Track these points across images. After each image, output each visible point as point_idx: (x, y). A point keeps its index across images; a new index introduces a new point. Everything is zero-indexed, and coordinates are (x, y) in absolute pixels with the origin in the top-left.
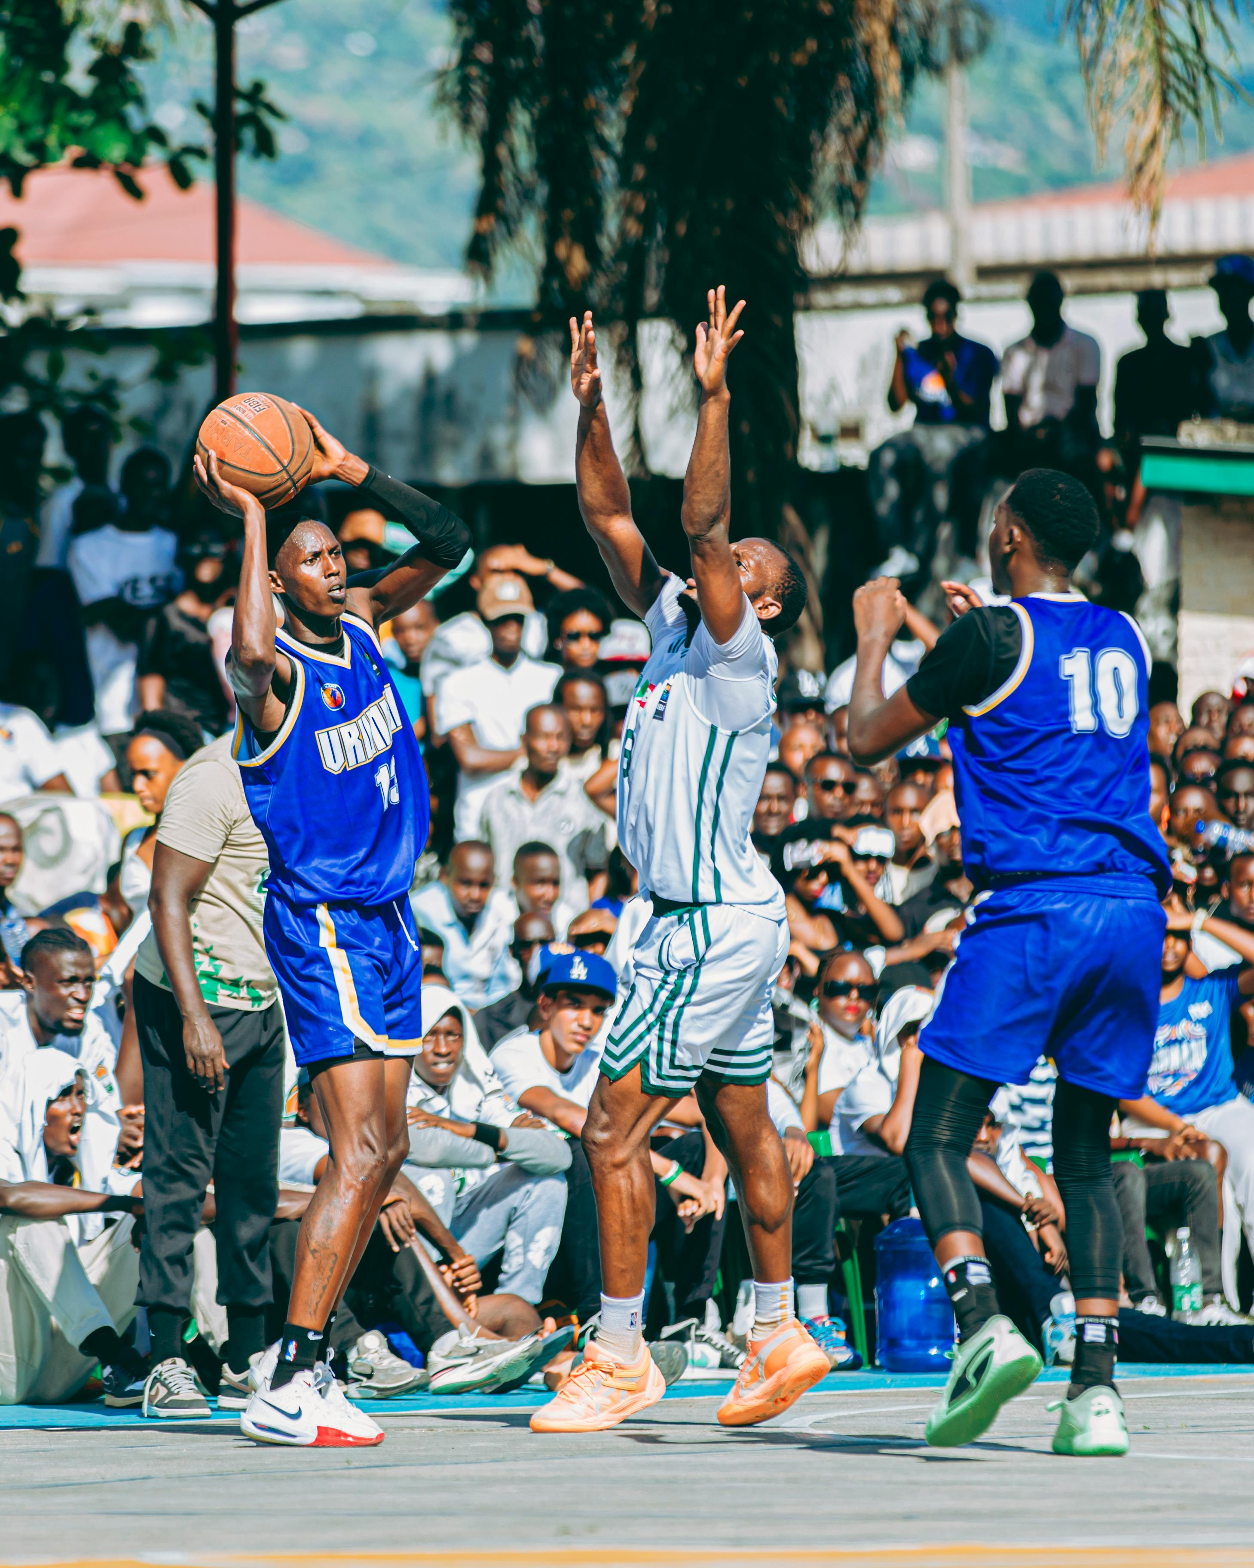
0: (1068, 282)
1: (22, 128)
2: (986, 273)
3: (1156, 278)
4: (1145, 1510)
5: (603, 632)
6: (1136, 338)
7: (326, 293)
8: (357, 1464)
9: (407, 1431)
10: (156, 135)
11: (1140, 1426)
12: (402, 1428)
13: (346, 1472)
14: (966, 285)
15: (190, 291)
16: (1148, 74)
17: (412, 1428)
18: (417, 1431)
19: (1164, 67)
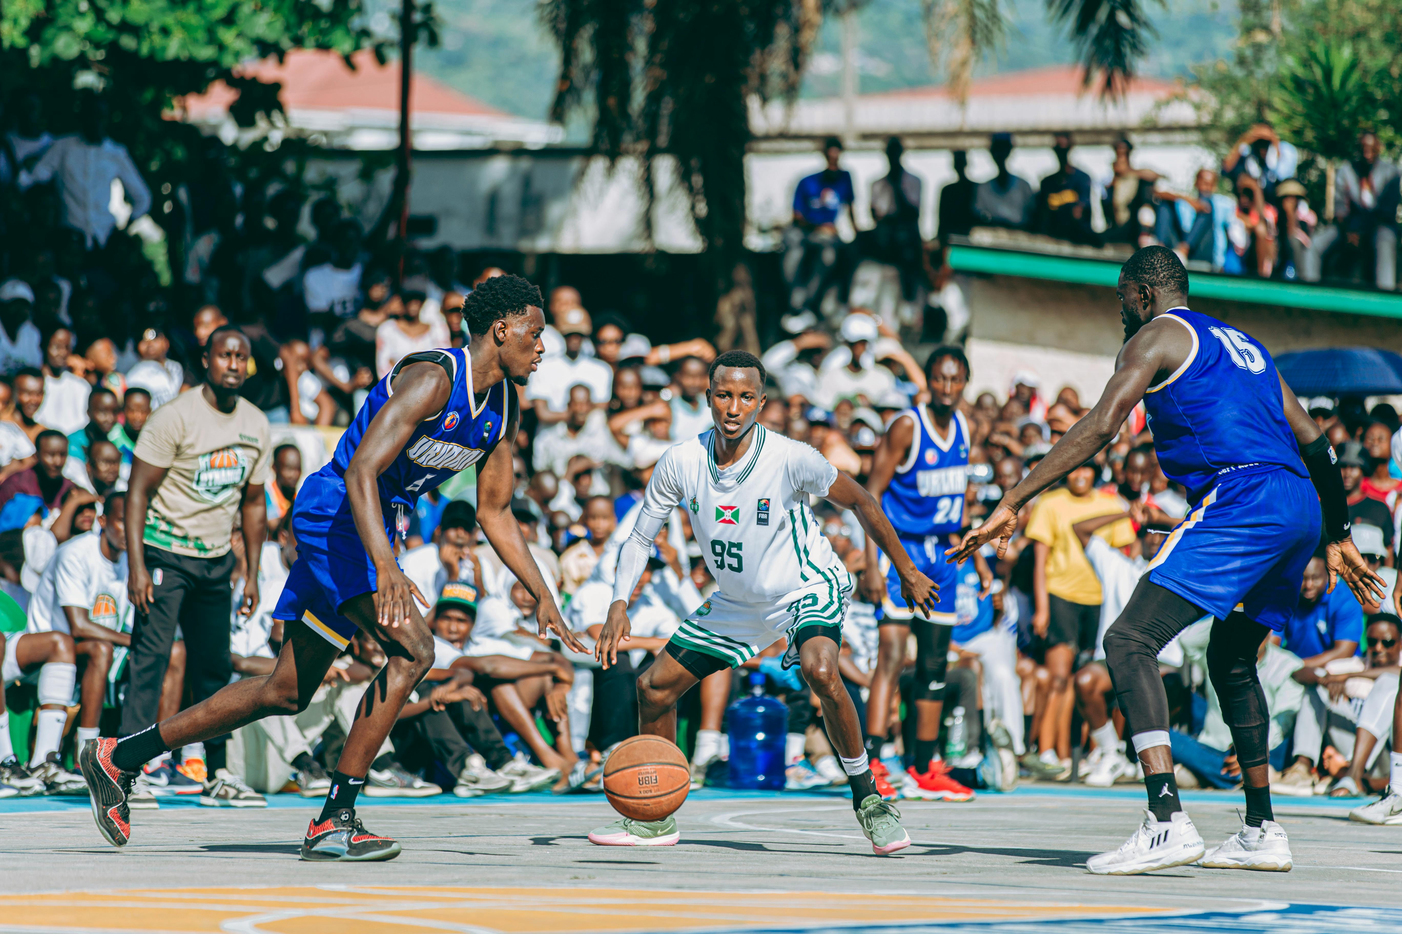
0: (909, 143)
1: (287, 28)
2: (866, 137)
3: (961, 143)
4: (921, 874)
5: (622, 341)
6: (951, 177)
7: (468, 133)
8: (455, 835)
9: (487, 816)
10: (365, 33)
11: (924, 825)
12: (484, 814)
13: (448, 839)
14: (850, 142)
15: (385, 129)
16: (963, 21)
17: (490, 814)
18: (493, 816)
19: (973, 17)
